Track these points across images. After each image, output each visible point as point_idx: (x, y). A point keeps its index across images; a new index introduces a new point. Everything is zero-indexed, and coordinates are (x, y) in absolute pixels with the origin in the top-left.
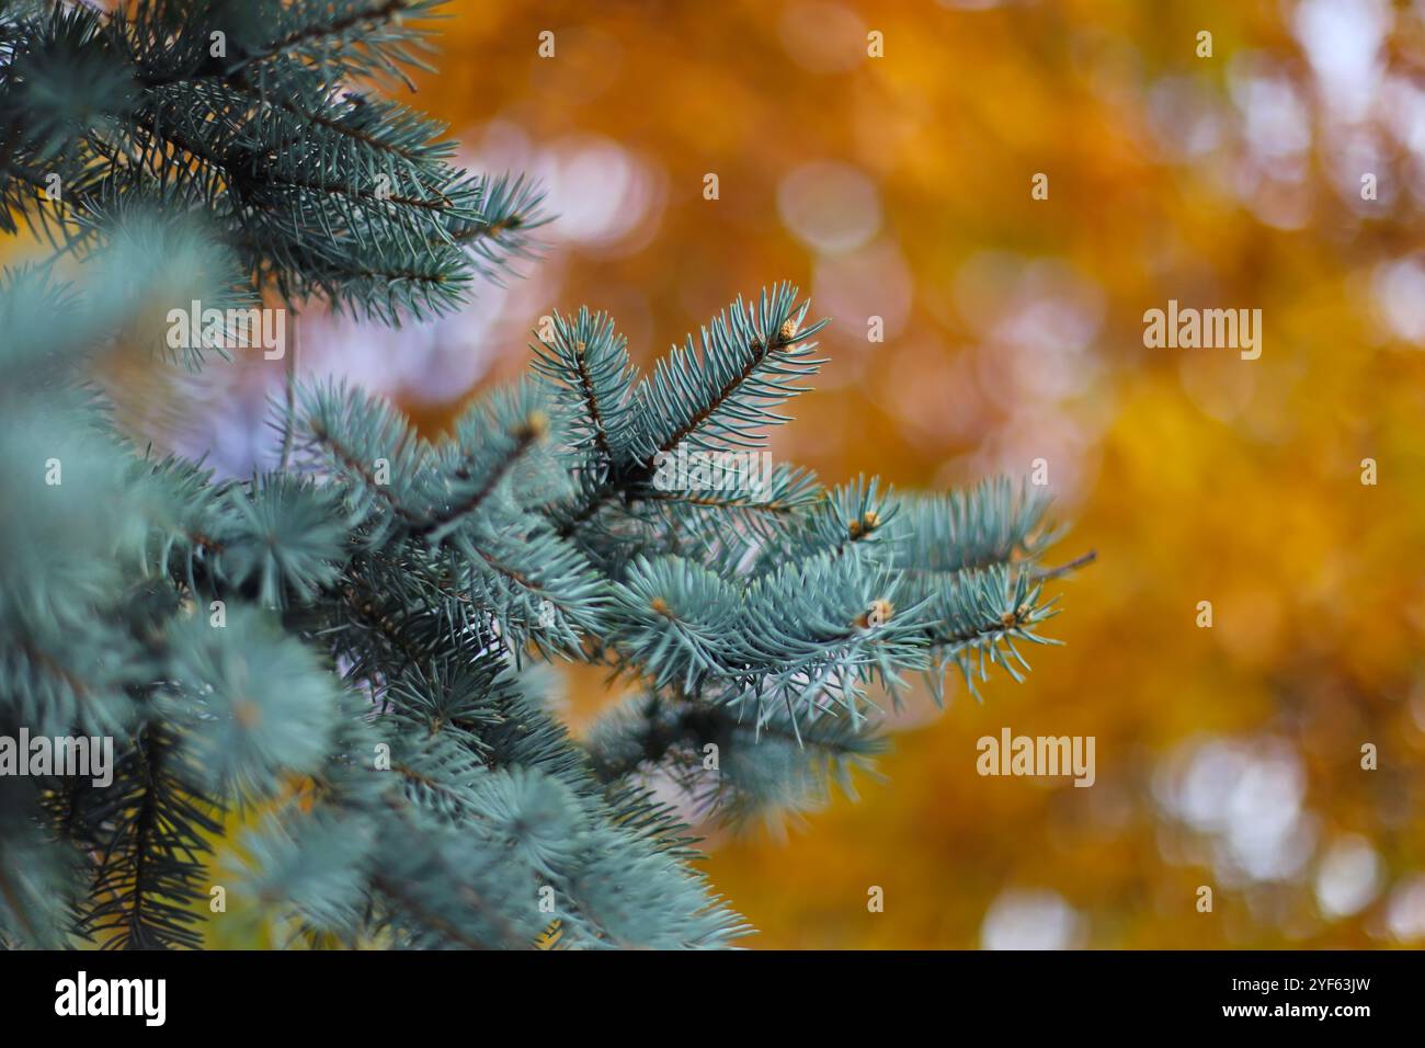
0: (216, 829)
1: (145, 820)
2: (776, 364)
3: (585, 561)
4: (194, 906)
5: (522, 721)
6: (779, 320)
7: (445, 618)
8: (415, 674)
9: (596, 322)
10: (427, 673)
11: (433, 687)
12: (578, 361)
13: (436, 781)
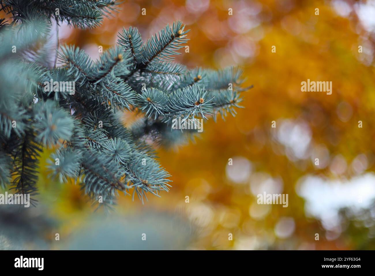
0: (41, 151)
1: (24, 149)
2: (176, 40)
3: (131, 88)
4: (37, 169)
5: (116, 126)
6: (178, 30)
7: (97, 101)
8: (90, 114)
9: (134, 30)
10: (93, 114)
11: (95, 118)
12: (129, 39)
13: (96, 141)
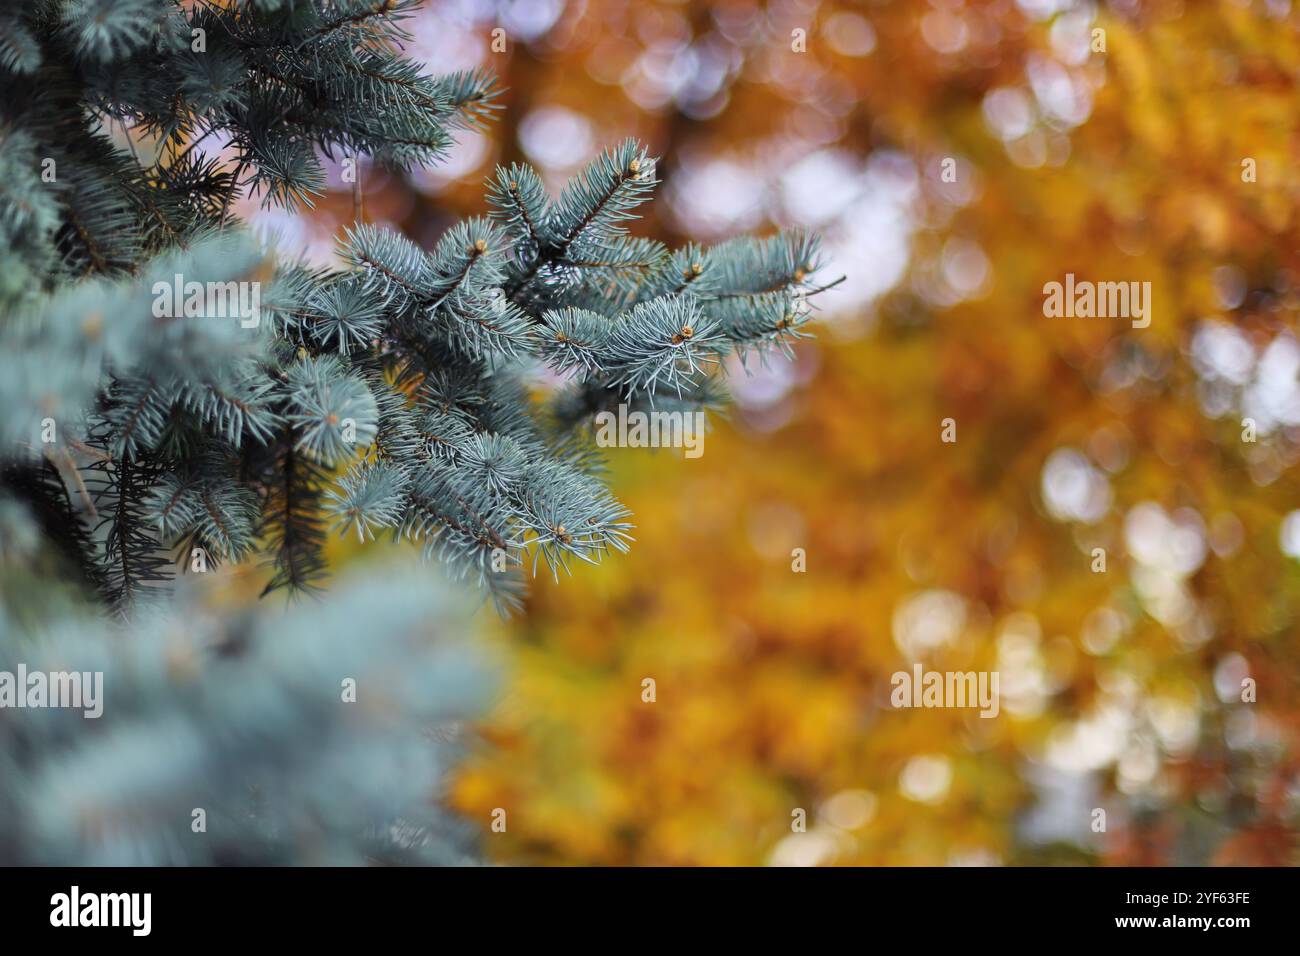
1: (289, 468)
3: (521, 311)
5: (496, 401)
6: (629, 161)
11: (442, 385)
12: (512, 194)
13: (445, 440)
